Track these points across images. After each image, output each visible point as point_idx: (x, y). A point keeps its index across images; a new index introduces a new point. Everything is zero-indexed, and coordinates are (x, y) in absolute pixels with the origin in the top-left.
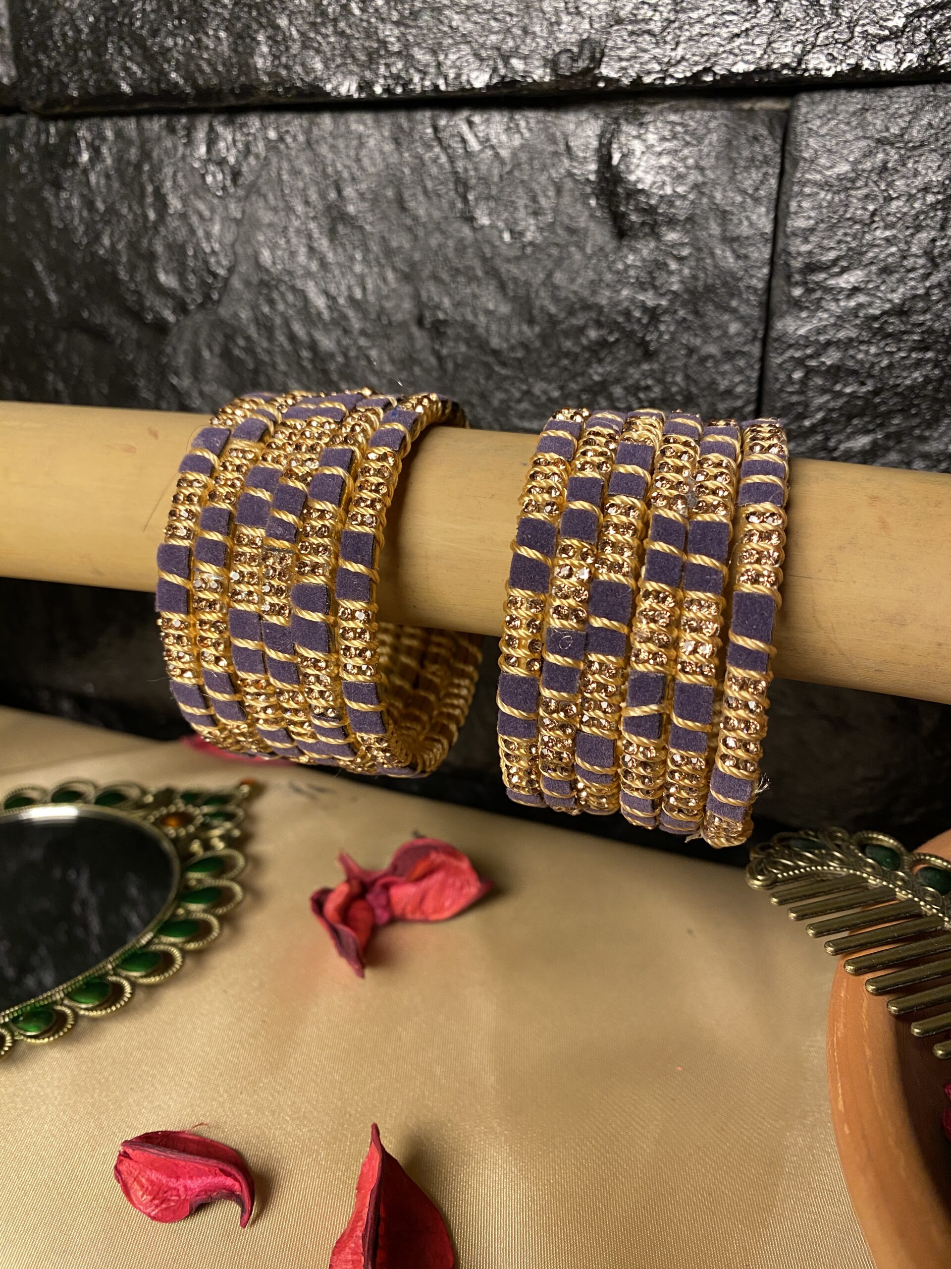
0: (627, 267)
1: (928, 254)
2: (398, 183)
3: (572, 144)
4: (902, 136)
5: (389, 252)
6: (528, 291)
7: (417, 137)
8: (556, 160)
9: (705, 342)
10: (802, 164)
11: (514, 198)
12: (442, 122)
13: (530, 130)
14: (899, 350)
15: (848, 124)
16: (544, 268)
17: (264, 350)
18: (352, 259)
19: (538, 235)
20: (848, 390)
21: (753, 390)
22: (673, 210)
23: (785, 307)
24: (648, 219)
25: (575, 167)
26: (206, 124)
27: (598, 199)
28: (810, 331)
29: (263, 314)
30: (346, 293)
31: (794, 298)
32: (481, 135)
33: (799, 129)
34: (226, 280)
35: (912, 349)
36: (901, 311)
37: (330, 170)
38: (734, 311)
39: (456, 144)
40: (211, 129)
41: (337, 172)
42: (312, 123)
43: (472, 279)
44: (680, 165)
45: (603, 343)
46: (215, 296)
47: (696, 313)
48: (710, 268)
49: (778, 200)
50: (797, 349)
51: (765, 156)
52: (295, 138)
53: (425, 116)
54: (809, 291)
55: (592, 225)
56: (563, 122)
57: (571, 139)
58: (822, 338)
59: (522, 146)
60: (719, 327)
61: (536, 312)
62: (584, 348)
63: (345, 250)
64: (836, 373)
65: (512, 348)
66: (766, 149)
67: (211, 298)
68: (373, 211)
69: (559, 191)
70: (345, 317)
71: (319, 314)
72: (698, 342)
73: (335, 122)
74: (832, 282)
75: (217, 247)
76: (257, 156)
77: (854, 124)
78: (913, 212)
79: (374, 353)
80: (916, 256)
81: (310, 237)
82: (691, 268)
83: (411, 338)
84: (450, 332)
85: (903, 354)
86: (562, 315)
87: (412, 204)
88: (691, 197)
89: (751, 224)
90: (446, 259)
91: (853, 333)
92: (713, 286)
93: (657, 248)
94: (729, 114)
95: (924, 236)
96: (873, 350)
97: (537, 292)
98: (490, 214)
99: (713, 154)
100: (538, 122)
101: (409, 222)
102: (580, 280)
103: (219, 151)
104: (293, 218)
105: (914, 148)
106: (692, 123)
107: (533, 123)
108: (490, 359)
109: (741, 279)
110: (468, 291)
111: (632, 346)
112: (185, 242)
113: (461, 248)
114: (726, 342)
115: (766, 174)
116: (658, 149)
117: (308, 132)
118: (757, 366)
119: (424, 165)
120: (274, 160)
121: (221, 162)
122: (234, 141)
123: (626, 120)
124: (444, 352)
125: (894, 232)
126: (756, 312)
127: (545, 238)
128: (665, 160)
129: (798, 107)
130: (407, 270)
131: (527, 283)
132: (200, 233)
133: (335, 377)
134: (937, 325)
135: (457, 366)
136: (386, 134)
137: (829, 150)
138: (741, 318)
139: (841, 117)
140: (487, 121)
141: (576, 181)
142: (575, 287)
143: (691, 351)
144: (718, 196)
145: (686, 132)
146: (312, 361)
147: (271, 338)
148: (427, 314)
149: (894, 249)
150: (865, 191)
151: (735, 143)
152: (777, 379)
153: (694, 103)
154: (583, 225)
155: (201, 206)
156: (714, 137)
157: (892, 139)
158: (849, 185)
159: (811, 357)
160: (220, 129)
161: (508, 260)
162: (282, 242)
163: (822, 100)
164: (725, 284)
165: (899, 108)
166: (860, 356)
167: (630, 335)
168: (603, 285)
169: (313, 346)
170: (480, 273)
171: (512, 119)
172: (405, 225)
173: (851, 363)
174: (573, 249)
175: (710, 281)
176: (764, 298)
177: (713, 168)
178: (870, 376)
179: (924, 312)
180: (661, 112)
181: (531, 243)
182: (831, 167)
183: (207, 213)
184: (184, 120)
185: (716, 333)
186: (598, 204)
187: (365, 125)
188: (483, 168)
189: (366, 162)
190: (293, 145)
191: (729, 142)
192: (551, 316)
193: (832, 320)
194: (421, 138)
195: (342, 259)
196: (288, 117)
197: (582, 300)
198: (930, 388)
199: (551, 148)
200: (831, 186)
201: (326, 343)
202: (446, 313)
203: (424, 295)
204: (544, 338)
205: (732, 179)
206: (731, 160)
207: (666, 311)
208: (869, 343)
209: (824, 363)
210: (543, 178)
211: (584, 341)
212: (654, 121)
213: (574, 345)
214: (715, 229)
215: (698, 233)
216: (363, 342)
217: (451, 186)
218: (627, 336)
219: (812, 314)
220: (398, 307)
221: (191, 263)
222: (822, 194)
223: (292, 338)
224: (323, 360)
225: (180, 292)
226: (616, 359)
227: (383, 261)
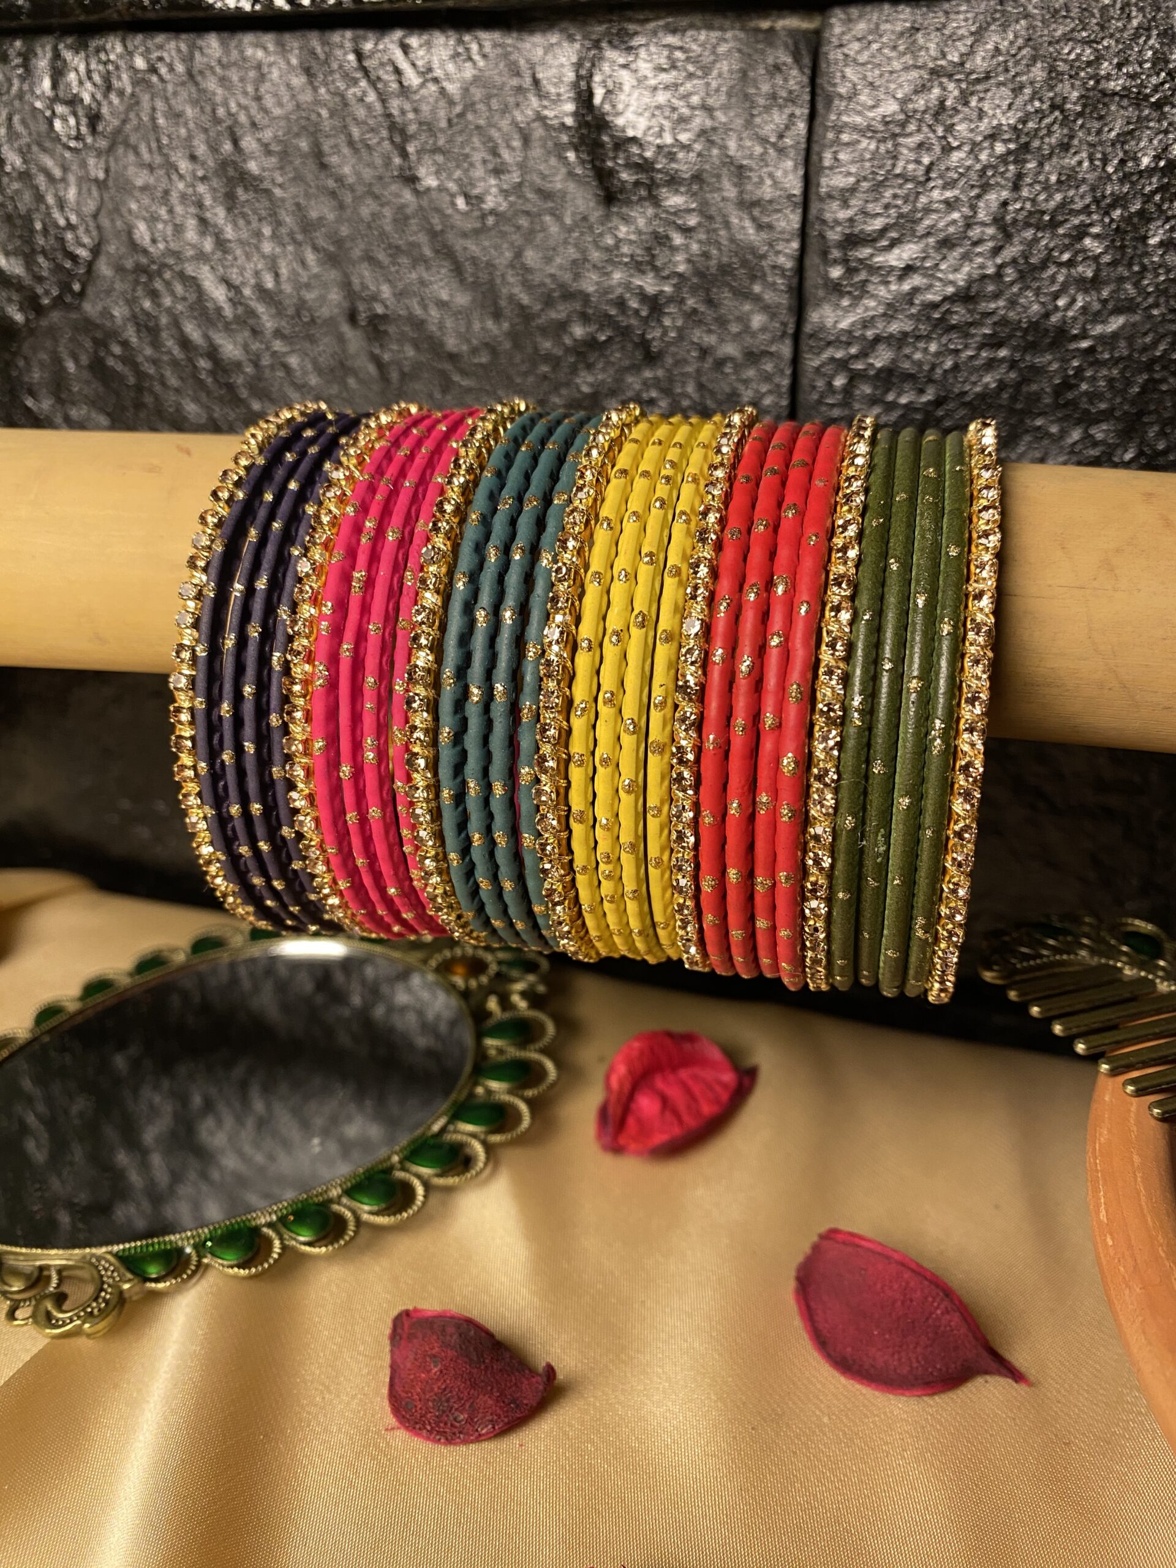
0: (619, 241)
1: (998, 221)
2: (313, 131)
3: (540, 76)
4: (962, 64)
5: (308, 226)
6: (491, 274)
7: (335, 66)
8: (520, 99)
9: (722, 340)
10: (836, 102)
11: (467, 150)
12: (368, 46)
13: (485, 56)
14: (966, 347)
15: (894, 48)
16: (512, 244)
17: (147, 359)
18: (258, 234)
19: (500, 199)
20: (903, 400)
21: (785, 402)
22: (674, 165)
23: (821, 293)
24: (643, 177)
25: (545, 107)
26: (48, 48)
27: (577, 150)
28: (853, 324)
29: (142, 309)
30: (253, 281)
31: (832, 280)
32: (420, 63)
33: (831, 56)
34: (90, 265)
35: (981, 347)
36: (966, 296)
37: (221, 112)
38: (757, 299)
39: (388, 76)
40: (57, 56)
41: (230, 114)
42: (192, 47)
43: (419, 260)
44: (681, 103)
45: (591, 343)
46: (77, 287)
47: (710, 302)
48: (725, 242)
49: (808, 151)
50: (838, 348)
51: (791, 92)
52: (171, 69)
53: (344, 38)
54: (850, 271)
55: (571, 186)
56: (528, 45)
57: (538, 69)
58: (870, 334)
59: (476, 79)
60: (739, 319)
61: (503, 303)
62: (567, 350)
63: (249, 223)
64: (888, 377)
65: (475, 351)
66: (792, 82)
67: (71, 290)
68: (281, 168)
69: (526, 140)
70: (252, 313)
71: (219, 310)
72: (710, 340)
73: (224, 44)
74: (879, 259)
75: (74, 219)
76: (121, 93)
77: (901, 48)
78: (978, 167)
79: (293, 361)
80: (984, 224)
81: (200, 205)
82: (700, 242)
83: (341, 339)
84: (392, 329)
85: (970, 353)
86: (538, 307)
87: (334, 160)
88: (698, 147)
89: (776, 184)
90: (383, 234)
91: (908, 326)
92: (729, 265)
93: (656, 216)
94: (741, 35)
95: (993, 198)
96: (933, 347)
97: (503, 275)
98: (437, 173)
99: (724, 89)
100: (495, 45)
101: (331, 183)
102: (558, 260)
103: (69, 85)
104: (175, 177)
105: (978, 81)
106: (694, 47)
107: (488, 49)
108: (447, 366)
109: (764, 257)
110: (414, 276)
111: (629, 346)
112: (29, 211)
113: (402, 219)
114: (748, 340)
115: (792, 115)
116: (653, 82)
117: (188, 60)
118: (788, 372)
119: (346, 105)
120: (145, 98)
121: (73, 102)
122: (89, 72)
123: (610, 42)
124: (386, 357)
125: (956, 192)
126: (784, 300)
127: (511, 205)
128: (662, 98)
129: (831, 26)
130: (332, 248)
131: (490, 265)
132: (50, 200)
133: (244, 393)
134: (1011, 314)
135: (403, 375)
136: (294, 61)
137: (871, 84)
138: (766, 308)
139: (885, 40)
140: (428, 45)
141: (547, 127)
142: (553, 271)
143: (705, 352)
144: (732, 144)
145: (688, 59)
146: (212, 373)
147: (156, 344)
148: (361, 307)
149: (956, 215)
150: (917, 138)
151: (751, 74)
152: (814, 387)
153: (697, 19)
154: (559, 186)
155: (49, 162)
156: (724, 66)
157: (950, 68)
158: (897, 130)
159: (856, 357)
160: (68, 55)
161: (465, 235)
162: (163, 212)
163: (860, 17)
164: (744, 263)
165: (958, 28)
166: (918, 356)
167: (625, 332)
168: (587, 265)
169: (213, 353)
170: (428, 252)
171: (460, 42)
172: (326, 188)
173: (906, 365)
174: (547, 218)
175: (725, 260)
176: (795, 281)
177: (725, 108)
178: (930, 381)
179: (996, 296)
180: (655, 33)
181: (493, 212)
182: (874, 107)
183: (57, 173)
184: (18, 44)
185: (735, 328)
186: (578, 157)
187: (265, 49)
188: (425, 108)
189: (269, 101)
190: (167, 77)
191: (744, 73)
192: (522, 307)
193: (881, 310)
194: (341, 67)
195: (245, 235)
196: (160, 39)
197: (562, 286)
198: (1005, 396)
199: (515, 82)
200: (874, 132)
201: (230, 348)
202: (386, 307)
203: (356, 281)
204: (514, 336)
205: (749, 123)
206: (747, 97)
207: (671, 300)
208: (928, 338)
209: (872, 365)
210: (505, 124)
211: (568, 341)
212: (646, 45)
213: (553, 346)
214: (730, 191)
215: (708, 196)
216: (278, 345)
217: (384, 133)
218: (623, 334)
219: (856, 300)
220: (322, 299)
221: (40, 241)
222: (865, 142)
223: (185, 343)
224: (225, 371)
225: (28, 281)
226: (608, 363)
227: (299, 237)
